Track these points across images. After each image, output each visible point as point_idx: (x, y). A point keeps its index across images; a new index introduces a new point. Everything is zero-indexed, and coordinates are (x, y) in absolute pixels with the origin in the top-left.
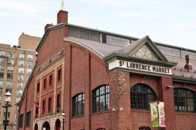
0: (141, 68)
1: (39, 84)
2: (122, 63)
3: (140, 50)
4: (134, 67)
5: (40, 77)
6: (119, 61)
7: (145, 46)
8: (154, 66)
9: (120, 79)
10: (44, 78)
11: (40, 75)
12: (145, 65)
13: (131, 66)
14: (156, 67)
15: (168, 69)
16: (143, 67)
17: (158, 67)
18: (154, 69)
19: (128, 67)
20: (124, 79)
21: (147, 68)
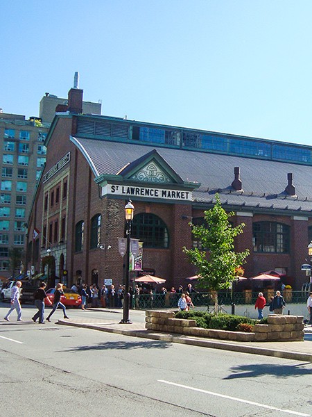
0: (144, 193)
1: (46, 198)
2: (115, 188)
3: (145, 169)
4: (133, 192)
5: (47, 188)
6: (111, 185)
7: (152, 163)
8: (164, 190)
9: (111, 210)
10: (52, 191)
11: (48, 185)
12: (150, 189)
13: (128, 192)
14: (168, 191)
15: (187, 193)
16: (147, 192)
17: (171, 191)
18: (164, 193)
19: (123, 192)
20: (116, 209)
21: (153, 193)
